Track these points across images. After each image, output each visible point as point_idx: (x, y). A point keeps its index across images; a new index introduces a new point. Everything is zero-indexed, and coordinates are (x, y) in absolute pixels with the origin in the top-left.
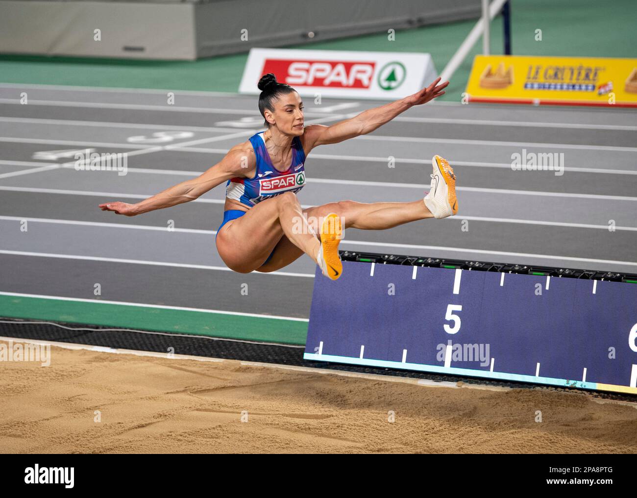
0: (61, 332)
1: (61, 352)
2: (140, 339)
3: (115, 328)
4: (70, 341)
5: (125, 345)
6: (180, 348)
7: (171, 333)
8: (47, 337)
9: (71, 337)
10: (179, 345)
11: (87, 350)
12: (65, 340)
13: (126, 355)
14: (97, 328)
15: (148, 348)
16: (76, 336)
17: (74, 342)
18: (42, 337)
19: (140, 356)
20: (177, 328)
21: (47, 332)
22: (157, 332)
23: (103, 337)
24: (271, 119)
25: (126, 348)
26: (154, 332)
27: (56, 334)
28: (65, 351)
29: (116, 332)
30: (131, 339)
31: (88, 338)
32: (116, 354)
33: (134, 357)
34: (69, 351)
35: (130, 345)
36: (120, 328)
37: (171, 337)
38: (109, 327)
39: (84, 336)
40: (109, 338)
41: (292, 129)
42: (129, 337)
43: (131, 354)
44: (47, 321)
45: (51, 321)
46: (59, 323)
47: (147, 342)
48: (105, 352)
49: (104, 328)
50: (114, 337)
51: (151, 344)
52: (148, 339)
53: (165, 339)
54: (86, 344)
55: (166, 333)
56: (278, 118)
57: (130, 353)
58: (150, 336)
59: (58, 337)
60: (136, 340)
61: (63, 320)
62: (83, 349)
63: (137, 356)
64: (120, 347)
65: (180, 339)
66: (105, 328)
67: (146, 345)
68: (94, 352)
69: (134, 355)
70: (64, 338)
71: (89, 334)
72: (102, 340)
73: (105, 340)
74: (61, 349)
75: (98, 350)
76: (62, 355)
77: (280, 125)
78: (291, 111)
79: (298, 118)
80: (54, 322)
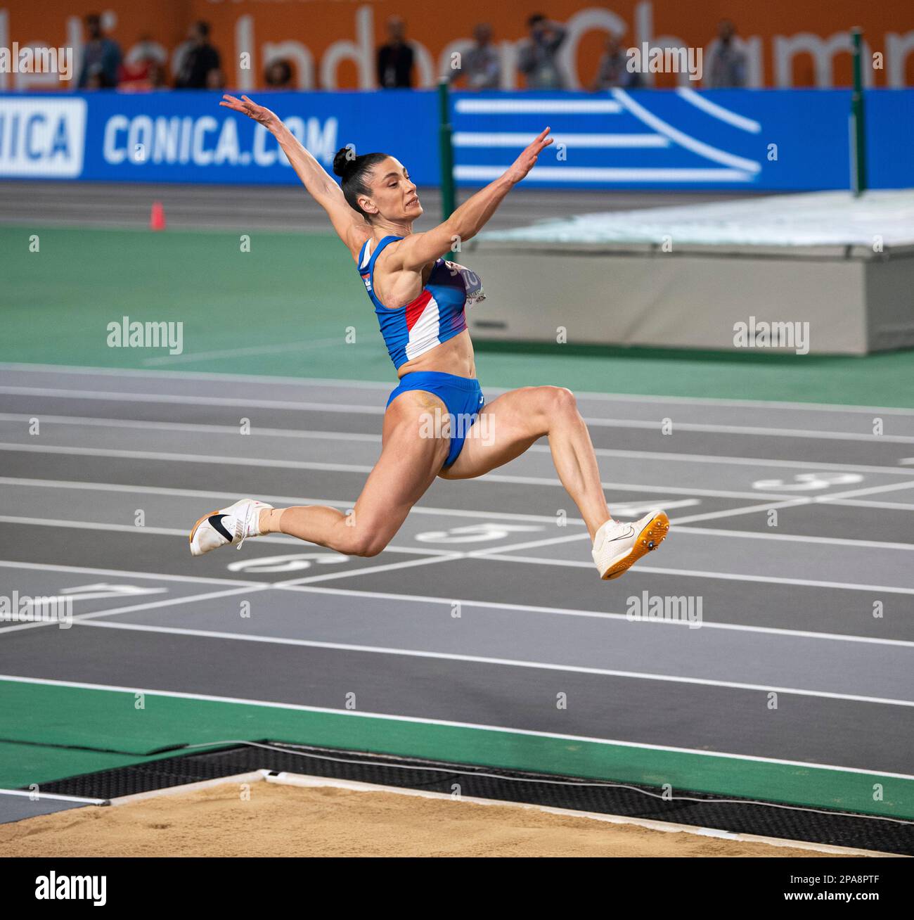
0: (645, 801)
1: (646, 836)
2: (777, 818)
3: (734, 798)
4: (662, 818)
5: (751, 828)
6: (845, 836)
7: (828, 810)
8: (624, 810)
9: (662, 811)
10: (840, 830)
11: (689, 834)
12: (653, 816)
13: (754, 844)
14: (705, 797)
15: (790, 833)
16: (670, 810)
17: (667, 820)
18: (615, 810)
19: (777, 847)
20: (838, 802)
21: (623, 801)
22: (805, 807)
23: (716, 812)
24: (371, 207)
25: (754, 833)
26: (801, 807)
27: (638, 804)
28: (653, 834)
29: (737, 806)
30: (762, 817)
31: (690, 813)
32: (737, 841)
33: (766, 848)
34: (658, 834)
35: (760, 827)
36: (743, 798)
37: (829, 817)
38: (725, 797)
39: (684, 810)
40: (725, 814)
41: (405, 210)
42: (758, 815)
43: (762, 843)
44: (622, 783)
45: (628, 783)
46: (642, 786)
47: (789, 823)
48: (718, 838)
49: (715, 797)
50: (734, 813)
51: (794, 826)
52: (790, 818)
53: (818, 820)
54: (688, 823)
55: (819, 809)
56: (380, 200)
57: (759, 841)
58: (793, 814)
59: (640, 810)
60: (769, 821)
61: (648, 782)
62: (682, 832)
63: (773, 846)
64: (744, 832)
65: (844, 821)
66: (719, 798)
67: (787, 828)
68: (701, 836)
69: (767, 845)
70: (650, 813)
71: (692, 807)
72: (714, 817)
73: (719, 817)
74: (647, 831)
75: (708, 835)
76: (648, 841)
77: (385, 211)
78: (395, 185)
79: (409, 190)
80: (635, 784)
